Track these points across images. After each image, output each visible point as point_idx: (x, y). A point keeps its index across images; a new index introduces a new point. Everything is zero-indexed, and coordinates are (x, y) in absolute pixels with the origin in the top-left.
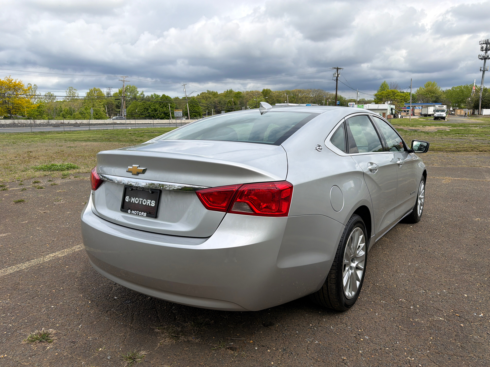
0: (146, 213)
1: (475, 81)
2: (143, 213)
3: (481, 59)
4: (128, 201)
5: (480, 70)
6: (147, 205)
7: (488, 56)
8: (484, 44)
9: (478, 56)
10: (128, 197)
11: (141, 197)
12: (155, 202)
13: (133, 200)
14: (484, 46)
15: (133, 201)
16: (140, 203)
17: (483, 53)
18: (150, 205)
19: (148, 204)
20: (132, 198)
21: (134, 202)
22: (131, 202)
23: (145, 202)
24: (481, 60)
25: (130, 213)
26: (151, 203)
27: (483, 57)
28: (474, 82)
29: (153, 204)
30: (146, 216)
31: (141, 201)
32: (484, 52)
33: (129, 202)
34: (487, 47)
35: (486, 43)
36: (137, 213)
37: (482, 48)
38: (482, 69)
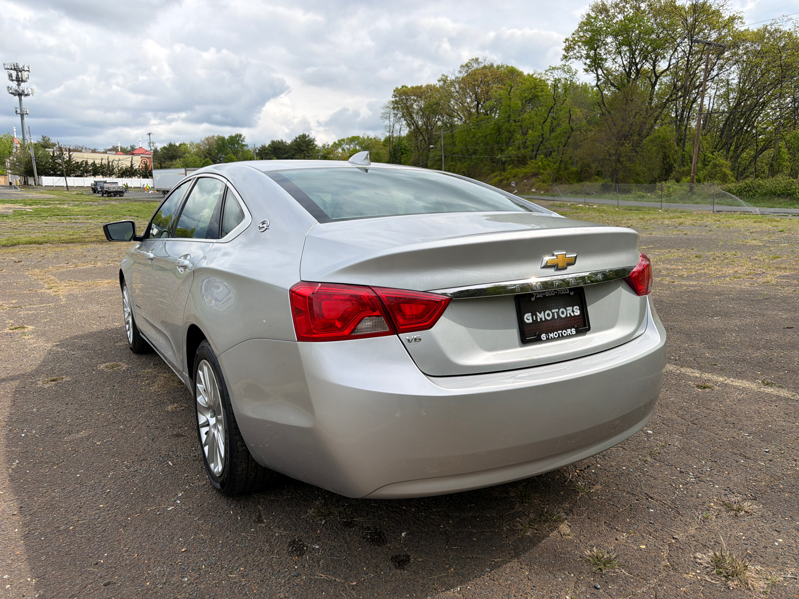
0: (574, 329)
1: (15, 130)
2: (570, 330)
3: (12, 93)
4: (531, 321)
5: (15, 112)
6: (568, 315)
7: (23, 91)
8: (11, 69)
9: (6, 88)
10: (530, 314)
11: (555, 307)
12: (578, 308)
13: (541, 316)
14: (14, 73)
15: (541, 319)
16: (556, 317)
17: (14, 85)
18: (573, 315)
19: (570, 313)
20: (538, 314)
21: (543, 319)
22: (539, 320)
23: (563, 313)
24: (12, 95)
25: (545, 339)
26: (573, 311)
27: (16, 91)
28: (14, 132)
29: (577, 313)
30: (576, 333)
31: (555, 314)
32: (16, 83)
33: (535, 322)
34: (18, 75)
35: (15, 69)
36: (559, 334)
37: (10, 76)
38: (19, 111)
